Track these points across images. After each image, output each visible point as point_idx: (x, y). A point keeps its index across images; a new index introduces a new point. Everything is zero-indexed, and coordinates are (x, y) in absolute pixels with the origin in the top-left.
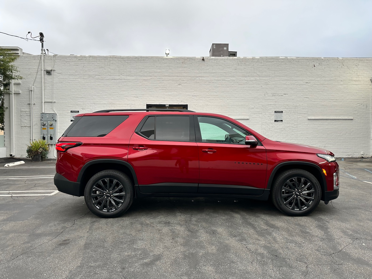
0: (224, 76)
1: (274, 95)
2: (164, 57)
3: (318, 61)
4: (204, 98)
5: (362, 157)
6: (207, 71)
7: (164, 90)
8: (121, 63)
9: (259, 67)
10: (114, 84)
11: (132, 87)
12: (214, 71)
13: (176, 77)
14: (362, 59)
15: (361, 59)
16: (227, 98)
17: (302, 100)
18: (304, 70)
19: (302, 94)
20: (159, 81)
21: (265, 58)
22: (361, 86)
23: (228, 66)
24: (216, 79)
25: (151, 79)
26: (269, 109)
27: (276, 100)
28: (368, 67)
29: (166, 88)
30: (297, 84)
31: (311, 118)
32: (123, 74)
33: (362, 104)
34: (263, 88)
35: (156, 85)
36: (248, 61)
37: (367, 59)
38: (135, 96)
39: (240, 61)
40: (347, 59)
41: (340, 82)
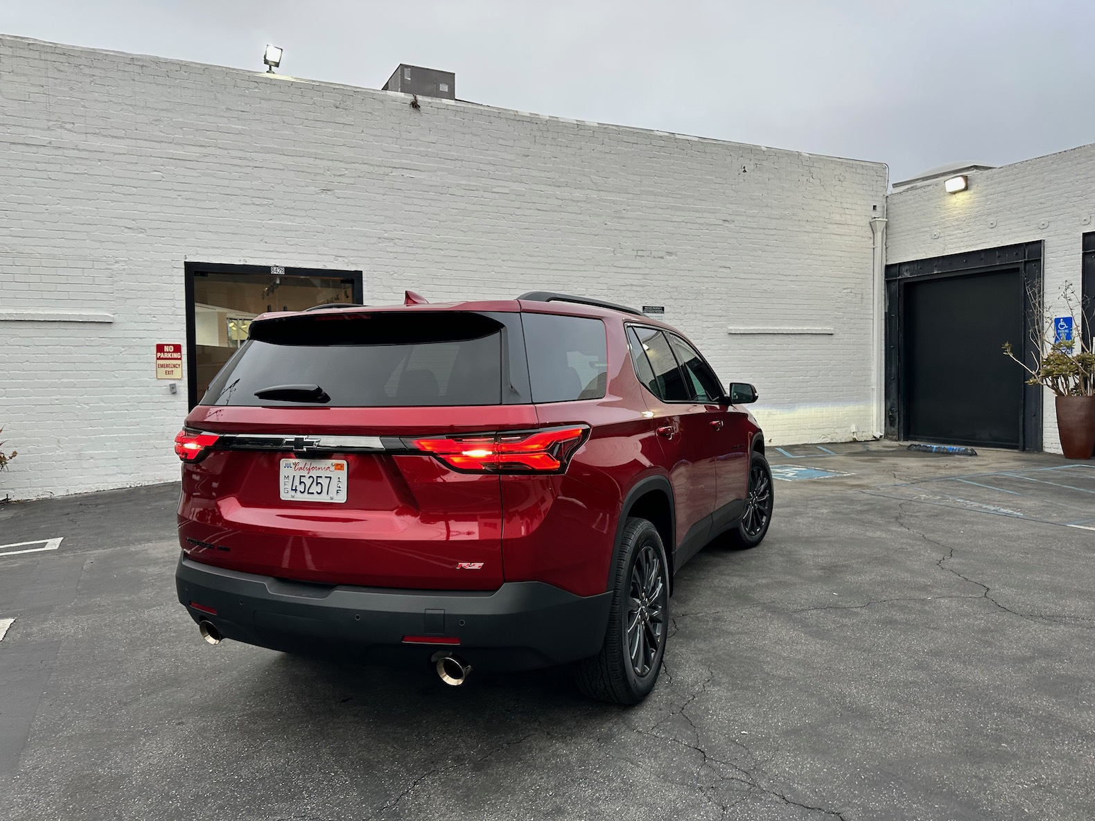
0: (490, 176)
1: (640, 253)
2: (261, 75)
3: (752, 156)
4: (420, 251)
5: (855, 441)
6: (430, 150)
7: (261, 209)
8: (57, 75)
9: (598, 158)
10: (23, 165)
11: (113, 185)
12: (454, 154)
13: (311, 161)
14: (851, 162)
15: (848, 161)
16: (502, 254)
17: (713, 274)
18: (719, 180)
19: (713, 254)
20: (241, 170)
21: (615, 128)
22: (850, 238)
23: (501, 141)
24: (464, 183)
25: (206, 159)
26: (628, 299)
27: (647, 271)
28: (865, 187)
29: (271, 202)
30: (699, 224)
31: (736, 330)
32: (69, 126)
33: (853, 291)
34: (611, 230)
35: (226, 182)
36: (565, 132)
37: (862, 163)
38: (133, 224)
39: (539, 130)
40: (819, 158)
41: (804, 223)
